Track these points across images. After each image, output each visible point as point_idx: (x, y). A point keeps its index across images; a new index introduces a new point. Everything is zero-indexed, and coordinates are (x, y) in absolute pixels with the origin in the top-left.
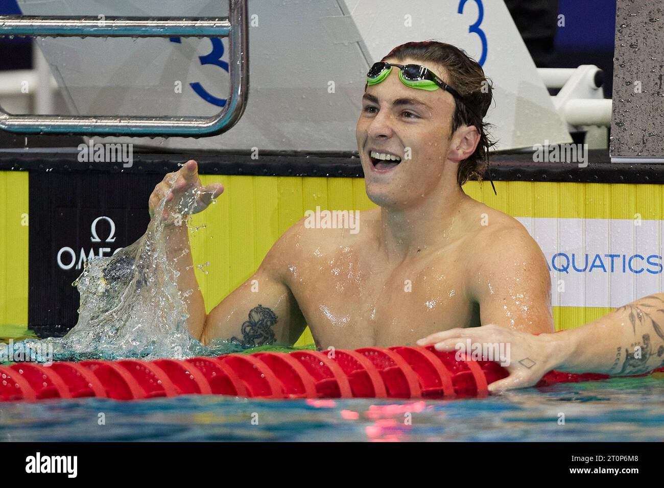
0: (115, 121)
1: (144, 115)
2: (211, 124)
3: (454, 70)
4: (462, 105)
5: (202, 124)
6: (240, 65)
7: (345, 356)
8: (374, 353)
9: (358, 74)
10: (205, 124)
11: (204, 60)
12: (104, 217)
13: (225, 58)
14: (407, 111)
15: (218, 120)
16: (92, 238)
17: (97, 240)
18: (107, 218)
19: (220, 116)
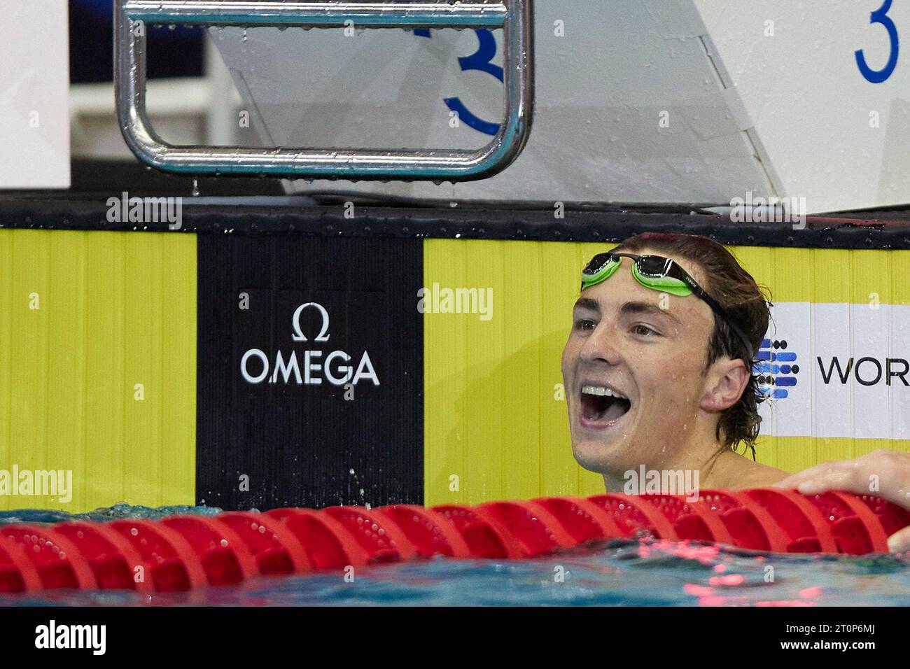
0: (330, 157)
1: (373, 146)
2: (476, 161)
3: (715, 271)
4: (725, 324)
5: (462, 161)
6: (521, 72)
7: (671, 501)
8: (713, 498)
9: (701, 85)
10: (466, 161)
11: (466, 64)
12: (312, 304)
13: (498, 60)
14: (642, 324)
15: (486, 155)
16: (293, 335)
17: (302, 338)
18: (316, 305)
19: (489, 150)
